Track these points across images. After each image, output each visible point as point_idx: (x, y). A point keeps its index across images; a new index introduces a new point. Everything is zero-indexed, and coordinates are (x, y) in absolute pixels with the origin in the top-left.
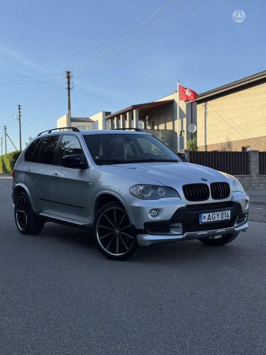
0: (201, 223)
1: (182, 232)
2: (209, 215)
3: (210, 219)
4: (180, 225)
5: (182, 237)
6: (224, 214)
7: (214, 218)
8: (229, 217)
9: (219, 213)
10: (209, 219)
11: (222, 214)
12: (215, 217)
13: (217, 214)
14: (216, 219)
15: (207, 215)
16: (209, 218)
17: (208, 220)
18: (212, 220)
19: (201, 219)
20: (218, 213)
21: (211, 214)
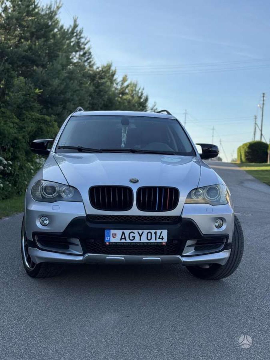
0: (108, 243)
1: (82, 251)
2: (123, 233)
3: (125, 239)
4: (77, 241)
5: (81, 258)
6: (154, 236)
7: (132, 238)
8: (165, 240)
9: (143, 232)
10: (123, 239)
11: (149, 234)
12: (134, 237)
13: (138, 232)
14: (137, 240)
15: (119, 233)
16: (123, 237)
17: (121, 240)
18: (128, 241)
19: (109, 238)
20: (141, 232)
21: (127, 232)
